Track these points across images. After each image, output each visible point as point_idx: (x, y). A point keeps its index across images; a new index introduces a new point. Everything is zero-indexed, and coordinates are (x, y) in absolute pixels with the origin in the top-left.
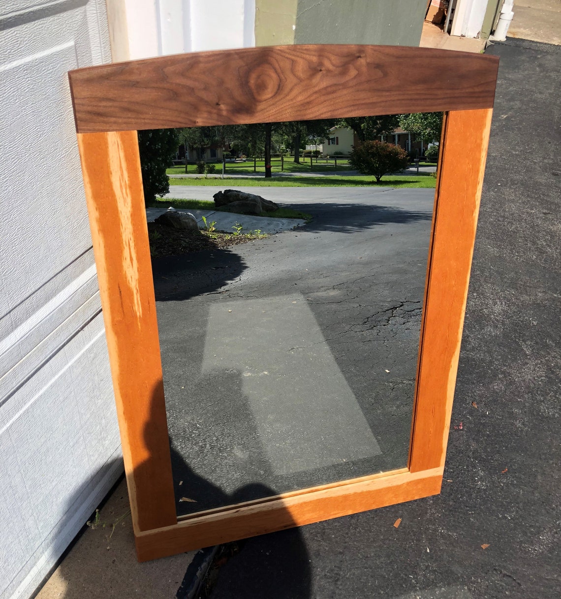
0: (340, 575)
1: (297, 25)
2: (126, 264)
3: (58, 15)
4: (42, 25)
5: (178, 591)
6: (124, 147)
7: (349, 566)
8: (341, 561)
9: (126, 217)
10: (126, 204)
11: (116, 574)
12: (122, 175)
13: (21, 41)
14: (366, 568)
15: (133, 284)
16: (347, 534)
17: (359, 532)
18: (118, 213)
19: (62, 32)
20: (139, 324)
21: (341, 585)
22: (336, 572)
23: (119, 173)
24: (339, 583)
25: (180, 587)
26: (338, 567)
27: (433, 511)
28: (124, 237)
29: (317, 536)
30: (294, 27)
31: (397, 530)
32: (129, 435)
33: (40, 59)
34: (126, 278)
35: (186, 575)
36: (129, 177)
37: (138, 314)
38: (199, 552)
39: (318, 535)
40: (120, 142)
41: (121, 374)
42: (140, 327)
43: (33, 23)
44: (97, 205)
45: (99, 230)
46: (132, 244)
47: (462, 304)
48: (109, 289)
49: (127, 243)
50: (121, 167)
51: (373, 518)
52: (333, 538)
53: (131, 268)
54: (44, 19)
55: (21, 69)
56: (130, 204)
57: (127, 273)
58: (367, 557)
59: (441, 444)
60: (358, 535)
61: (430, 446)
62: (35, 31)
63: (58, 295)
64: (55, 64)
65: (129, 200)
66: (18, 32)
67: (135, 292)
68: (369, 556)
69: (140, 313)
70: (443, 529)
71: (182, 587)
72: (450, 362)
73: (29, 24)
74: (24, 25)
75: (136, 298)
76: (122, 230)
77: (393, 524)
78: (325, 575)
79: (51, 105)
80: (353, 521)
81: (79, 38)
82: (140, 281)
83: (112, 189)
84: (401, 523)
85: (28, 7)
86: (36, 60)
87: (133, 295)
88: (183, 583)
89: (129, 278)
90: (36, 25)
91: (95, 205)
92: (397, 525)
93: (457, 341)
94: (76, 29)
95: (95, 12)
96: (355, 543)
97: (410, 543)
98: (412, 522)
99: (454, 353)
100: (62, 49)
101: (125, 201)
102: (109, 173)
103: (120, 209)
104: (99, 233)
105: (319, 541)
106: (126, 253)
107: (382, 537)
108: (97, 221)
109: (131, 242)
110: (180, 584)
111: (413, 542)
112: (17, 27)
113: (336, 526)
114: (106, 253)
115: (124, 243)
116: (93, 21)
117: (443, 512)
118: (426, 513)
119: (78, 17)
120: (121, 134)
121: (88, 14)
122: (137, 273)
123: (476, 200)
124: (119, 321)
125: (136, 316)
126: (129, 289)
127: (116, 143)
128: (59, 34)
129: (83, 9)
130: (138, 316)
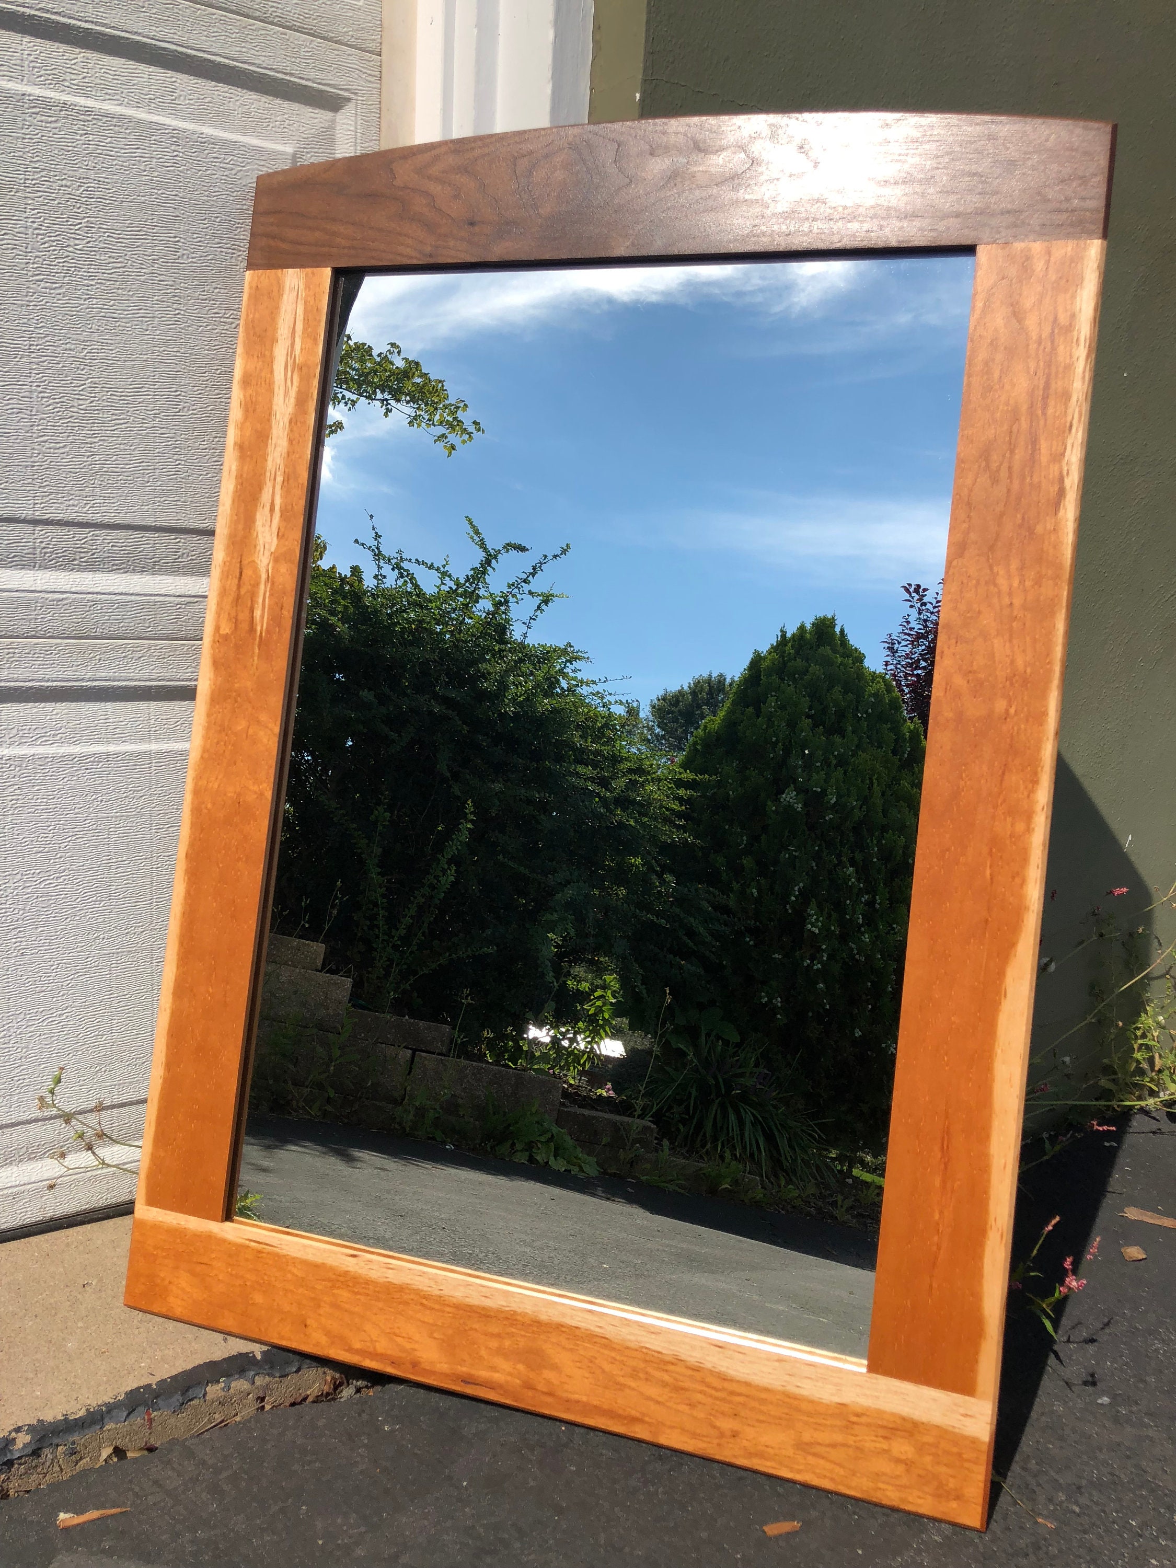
0: (506, 1547)
1: (644, 92)
2: (261, 516)
3: (271, 98)
4: (232, 96)
5: (139, 1388)
6: (306, 295)
8: (539, 1522)
9: (281, 424)
10: (287, 400)
12: (293, 345)
13: (180, 96)
15: (263, 561)
17: (651, 1495)
18: (270, 414)
19: (271, 125)
20: (256, 650)
22: (505, 1536)
23: (289, 343)
26: (519, 1531)
27: (926, 1560)
28: (270, 463)
29: (532, 1450)
30: (638, 96)
31: (764, 1541)
32: (184, 915)
33: (209, 137)
34: (255, 547)
36: (301, 349)
37: (259, 628)
39: (538, 1450)
40: (302, 289)
42: (256, 659)
43: (213, 83)
45: (235, 444)
46: (279, 479)
47: (1035, 782)
48: (225, 564)
49: (273, 473)
50: (294, 332)
51: (719, 1487)
52: (570, 1471)
53: (267, 528)
54: (238, 89)
55: (167, 131)
56: (292, 401)
57: (260, 535)
59: (976, 1297)
61: (935, 1285)
62: (216, 97)
63: (162, 576)
64: (240, 160)
65: (293, 392)
66: (181, 83)
67: (264, 578)
68: (626, 1550)
69: (262, 626)
71: (154, 1387)
72: (1001, 974)
73: (204, 81)
74: (192, 77)
75: (263, 592)
76: (270, 449)
78: (471, 1528)
79: (218, 220)
80: (658, 1466)
81: (307, 153)
82: (277, 557)
83: (271, 372)
85: (204, 51)
86: (202, 134)
87: (258, 585)
88: (162, 1381)
89: (260, 547)
90: (218, 88)
92: (773, 1529)
93: (1019, 911)
94: (305, 136)
95: (352, 128)
96: (616, 1509)
98: (829, 1549)
99: (1013, 945)
100: (260, 145)
101: (286, 394)
102: (274, 340)
103: (275, 408)
104: (234, 449)
105: (530, 1461)
106: (266, 496)
109: (278, 473)
112: (178, 74)
113: (602, 1454)
114: (237, 490)
115: (268, 474)
116: (347, 141)
118: (896, 1553)
119: (315, 121)
120: (307, 275)
121: (338, 128)
122: (275, 539)
123: (1065, 473)
124: (226, 638)
125: (256, 631)
126: (256, 570)
127: (296, 288)
128: (265, 125)
129: (329, 115)
130: (258, 633)
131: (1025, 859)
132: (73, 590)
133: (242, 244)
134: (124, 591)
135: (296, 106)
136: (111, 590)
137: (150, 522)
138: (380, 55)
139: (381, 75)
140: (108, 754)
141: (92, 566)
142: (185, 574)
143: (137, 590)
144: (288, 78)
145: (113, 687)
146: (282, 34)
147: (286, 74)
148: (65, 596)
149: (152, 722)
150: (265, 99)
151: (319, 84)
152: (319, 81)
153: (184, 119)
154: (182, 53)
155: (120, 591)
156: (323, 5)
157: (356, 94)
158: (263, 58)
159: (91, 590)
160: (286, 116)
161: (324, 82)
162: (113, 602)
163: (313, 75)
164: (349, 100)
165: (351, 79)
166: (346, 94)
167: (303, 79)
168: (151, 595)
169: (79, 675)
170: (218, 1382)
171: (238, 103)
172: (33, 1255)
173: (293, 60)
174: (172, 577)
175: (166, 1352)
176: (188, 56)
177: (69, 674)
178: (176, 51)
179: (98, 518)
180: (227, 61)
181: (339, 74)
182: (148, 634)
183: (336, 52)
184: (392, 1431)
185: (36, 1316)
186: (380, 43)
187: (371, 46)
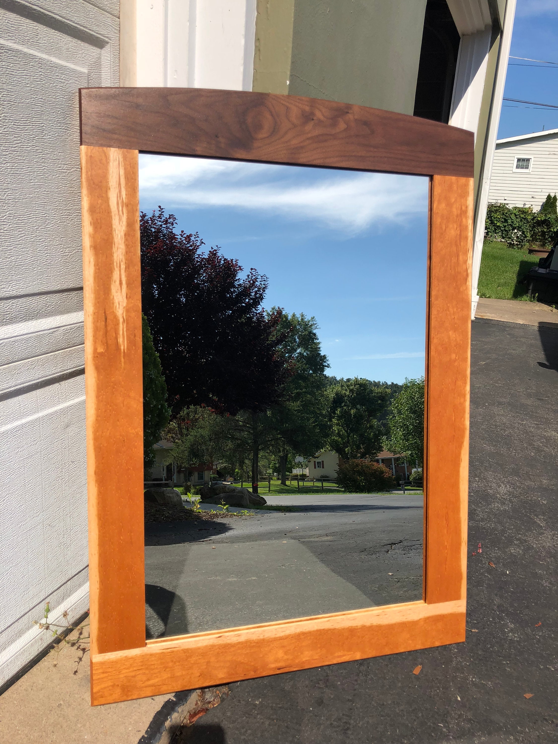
2: (114, 287)
3: (77, 40)
6: (126, 166)
9: (119, 236)
10: (121, 222)
12: (120, 192)
13: (40, 38)
15: (120, 312)
18: (111, 231)
19: (78, 56)
20: (122, 360)
23: (117, 190)
28: (115, 258)
33: (54, 63)
34: (113, 303)
40: (122, 160)
42: (123, 364)
46: (123, 266)
49: (118, 264)
50: (119, 184)
53: (119, 293)
54: (64, 35)
55: (37, 60)
57: (115, 298)
62: (54, 39)
64: (68, 77)
65: (125, 217)
66: (39, 29)
67: (121, 321)
69: (124, 346)
73: (49, 29)
74: (45, 27)
75: (122, 328)
76: (114, 250)
81: (92, 72)
82: (128, 309)
83: (108, 205)
85: (52, 12)
86: (51, 62)
87: (118, 324)
89: (116, 304)
90: (55, 34)
91: (90, 219)
100: (75, 69)
101: (120, 218)
102: (107, 188)
103: (114, 226)
106: (115, 276)
108: (90, 236)
112: (39, 24)
114: (95, 273)
115: (115, 264)
119: (93, 54)
120: (124, 152)
121: (103, 58)
122: (125, 299)
126: (115, 316)
127: (117, 160)
128: (75, 56)
129: (99, 51)
130: (122, 351)
135: (86, 45)
138: (119, 18)
139: (120, 29)
144: (85, 29)
146: (82, 4)
147: (84, 27)
150: (75, 40)
151: (97, 33)
152: (97, 32)
153: (42, 52)
154: (43, 13)
157: (110, 40)
158: (75, 18)
160: (83, 51)
163: (95, 28)
164: (107, 43)
165: (109, 31)
166: (107, 39)
167: (90, 30)
171: (63, 43)
173: (87, 19)
176: (45, 14)
178: (40, 11)
180: (61, 18)
181: (104, 28)
183: (103, 16)
186: (119, 11)
187: (116, 13)
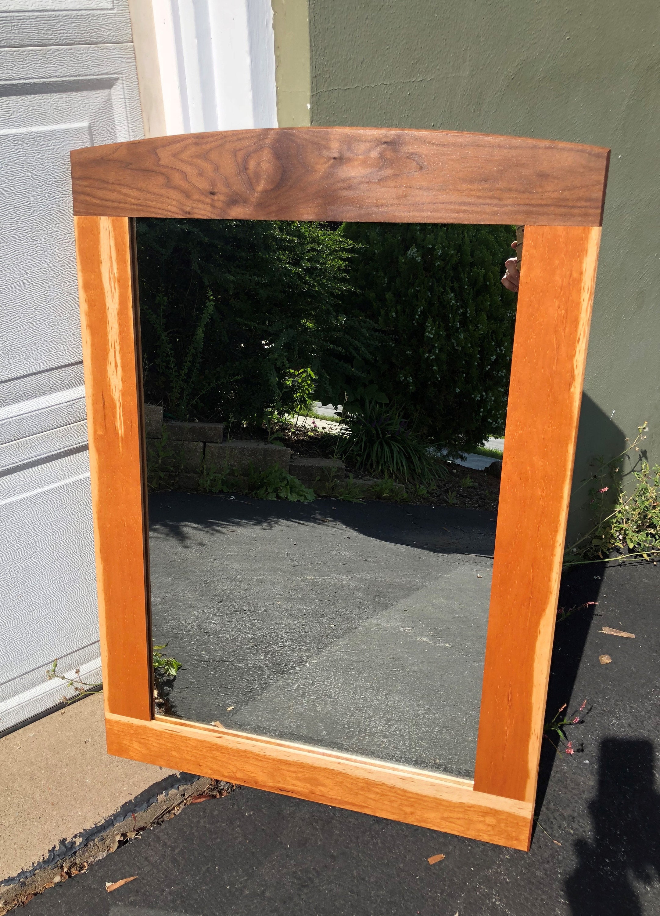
0: (312, 882)
1: (312, 103)
2: (111, 369)
3: (69, 93)
4: (45, 100)
5: (126, 803)
6: (115, 234)
7: (332, 877)
8: (326, 866)
9: (113, 315)
10: (114, 300)
11: (80, 755)
12: (112, 266)
13: (14, 112)
14: (352, 891)
15: (117, 396)
16: (357, 838)
17: (375, 845)
18: (105, 308)
19: (72, 111)
20: (120, 445)
21: (306, 894)
22: (311, 876)
23: (109, 264)
24: (305, 891)
25: (130, 801)
26: (317, 872)
27: (502, 870)
28: (110, 338)
29: (317, 822)
30: (309, 106)
31: (428, 867)
32: (104, 580)
33: (37, 133)
34: (110, 386)
35: (146, 791)
36: (117, 269)
37: (120, 432)
38: (175, 774)
39: (320, 822)
40: (111, 229)
41: (99, 500)
42: (121, 449)
43: (32, 96)
44: (87, 296)
45: (87, 325)
46: (118, 348)
47: (556, 531)
48: (93, 395)
49: (113, 346)
50: (111, 257)
51: (406, 836)
52: (336, 834)
53: (115, 376)
54: (49, 95)
55: (10, 139)
56: (117, 301)
57: (111, 380)
58: (363, 879)
59: (526, 762)
60: (371, 847)
61: (505, 756)
62: (34, 105)
63: (55, 394)
64: (58, 141)
65: (117, 295)
66: (11, 102)
67: (118, 404)
68: (367, 879)
69: (121, 431)
70: (500, 900)
71: (133, 801)
72: (537, 623)
73: (26, 96)
74: (19, 97)
75: (119, 411)
76: (109, 329)
77: (428, 856)
78: (295, 872)
79: (51, 183)
80: (377, 827)
81: (97, 121)
82: (124, 393)
83: (101, 281)
84: (441, 862)
85: (23, 79)
86: (32, 133)
87: (115, 408)
88: (136, 798)
89: (113, 387)
90: (35, 98)
91: (85, 296)
92: (432, 860)
93: (548, 592)
94: (94, 111)
95: (122, 97)
96: (360, 855)
97: (436, 893)
98: (459, 868)
99: (544, 610)
100: (68, 128)
101: (113, 296)
102: (99, 262)
103: (107, 304)
105: (317, 829)
106: (111, 358)
107: (401, 866)
108: (86, 314)
109: (116, 344)
110: (132, 798)
111: (442, 894)
113: (350, 822)
114: (92, 353)
115: (110, 344)
116: (120, 106)
117: (517, 880)
118: (489, 868)
119: (98, 99)
120: (113, 220)
121: (113, 98)
122: (121, 382)
123: (575, 366)
124: (101, 436)
125: (118, 434)
126: (112, 400)
127: (108, 229)
128: (68, 112)
129: (106, 92)
130: (120, 435)
131: (550, 569)
132: (9, 417)
133: (67, 193)
134: (36, 409)
135: (85, 93)
136: (30, 410)
137: (44, 368)
138: (133, 42)
139: (135, 55)
140: (44, 492)
141: (17, 400)
142: (68, 388)
143: (44, 405)
144: (78, 78)
145: (41, 459)
146: (69, 50)
147: (76, 76)
148: (5, 421)
149: (65, 468)
150: (65, 95)
151: (98, 75)
152: (98, 73)
153: (19, 126)
154: (9, 84)
155: (34, 409)
156: (92, 21)
157: (121, 74)
158: (60, 71)
159: (18, 414)
160: (80, 102)
161: (100, 73)
162: (32, 416)
163: (93, 71)
164: (117, 79)
165: (116, 65)
166: (115, 76)
167: (87, 75)
168: (52, 406)
169: (21, 458)
170: (162, 793)
171: (49, 104)
172: (56, 726)
173: (79, 65)
174: (61, 392)
175: (134, 779)
176: (14, 85)
177: (16, 460)
179: (15, 375)
180: (38, 80)
181: (108, 65)
182: (54, 427)
183: (105, 50)
184: (250, 815)
185: (67, 765)
186: (132, 34)
187: (125, 38)
